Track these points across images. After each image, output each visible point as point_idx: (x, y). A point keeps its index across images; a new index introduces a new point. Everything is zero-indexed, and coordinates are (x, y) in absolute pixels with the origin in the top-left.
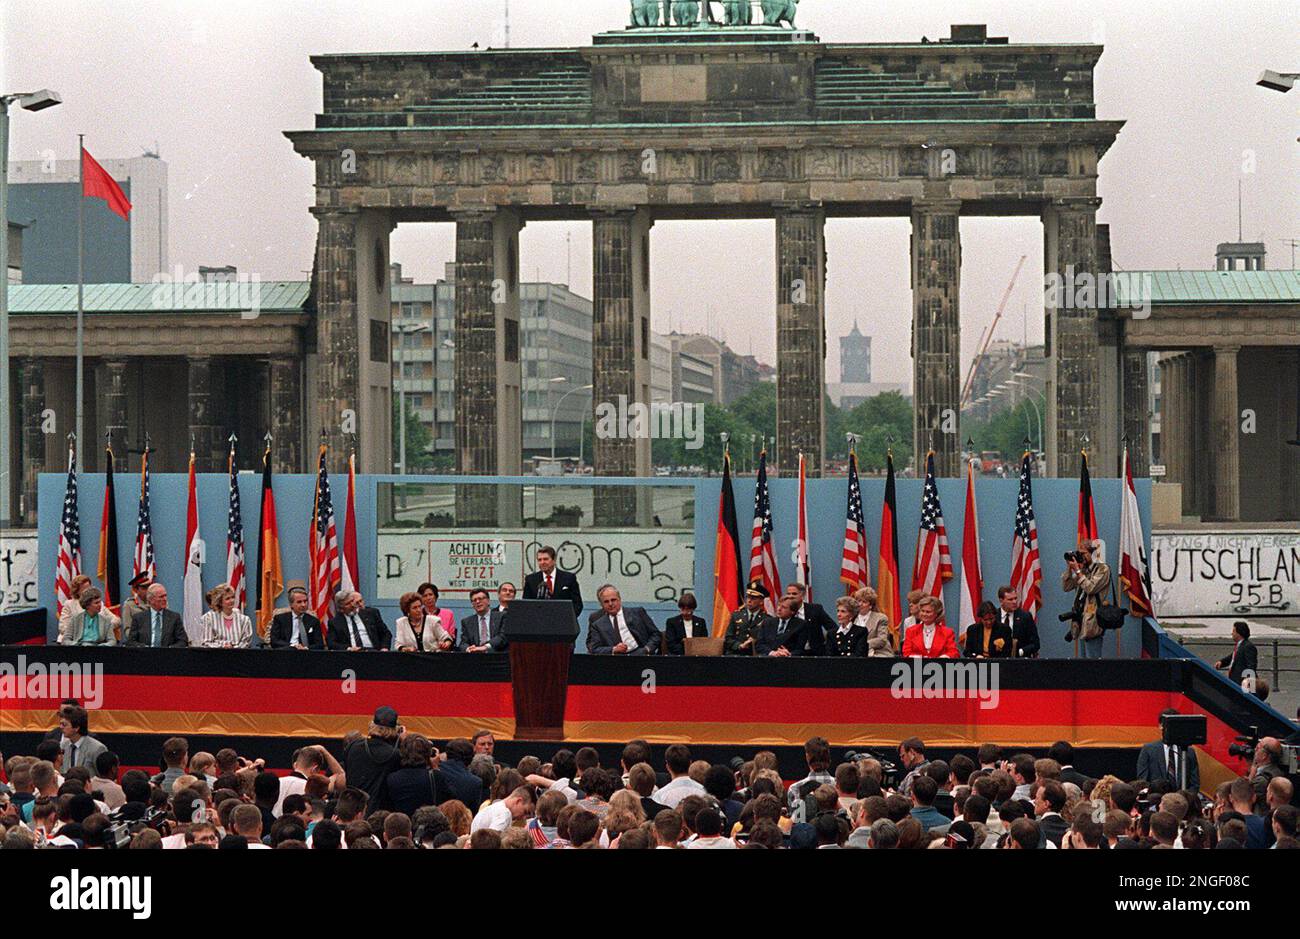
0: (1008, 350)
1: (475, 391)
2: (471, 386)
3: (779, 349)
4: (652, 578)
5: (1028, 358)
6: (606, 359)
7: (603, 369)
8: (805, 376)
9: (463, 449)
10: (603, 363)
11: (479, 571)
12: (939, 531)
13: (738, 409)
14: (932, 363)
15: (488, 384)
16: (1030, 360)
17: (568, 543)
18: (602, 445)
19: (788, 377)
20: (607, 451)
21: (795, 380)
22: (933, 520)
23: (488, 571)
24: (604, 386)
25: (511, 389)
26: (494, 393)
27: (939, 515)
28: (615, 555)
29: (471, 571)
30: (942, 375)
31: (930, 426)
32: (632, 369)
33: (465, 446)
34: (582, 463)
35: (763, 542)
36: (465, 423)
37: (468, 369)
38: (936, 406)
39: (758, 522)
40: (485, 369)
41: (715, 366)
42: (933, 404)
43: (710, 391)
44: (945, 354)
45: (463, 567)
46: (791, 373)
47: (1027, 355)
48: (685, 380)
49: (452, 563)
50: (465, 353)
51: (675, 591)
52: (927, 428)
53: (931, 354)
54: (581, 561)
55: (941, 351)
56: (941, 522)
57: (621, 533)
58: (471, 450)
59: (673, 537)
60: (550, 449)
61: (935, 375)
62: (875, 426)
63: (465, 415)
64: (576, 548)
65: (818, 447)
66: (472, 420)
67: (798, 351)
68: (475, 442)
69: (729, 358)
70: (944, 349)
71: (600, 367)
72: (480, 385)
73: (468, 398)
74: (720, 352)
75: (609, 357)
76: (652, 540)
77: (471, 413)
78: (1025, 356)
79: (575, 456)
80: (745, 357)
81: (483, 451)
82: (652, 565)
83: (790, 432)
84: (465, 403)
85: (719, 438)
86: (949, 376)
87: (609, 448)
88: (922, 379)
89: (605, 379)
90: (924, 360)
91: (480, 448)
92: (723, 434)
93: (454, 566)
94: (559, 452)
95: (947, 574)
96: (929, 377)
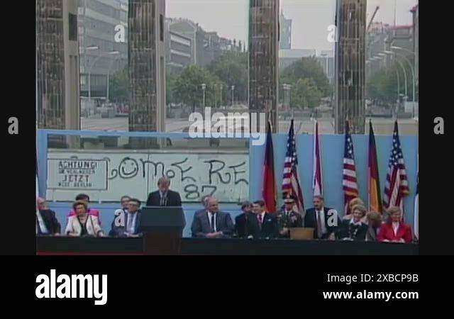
0: (382, 29)
1: (50, 59)
2: (48, 55)
3: (250, 36)
4: (182, 180)
5: (396, 35)
6: (137, 41)
7: (135, 47)
8: (266, 52)
9: (43, 95)
10: (135, 44)
11: (78, 178)
12: (401, 166)
13: (210, 68)
14: (348, 44)
15: (58, 55)
16: (398, 37)
17: (128, 159)
18: (134, 94)
19: (256, 53)
20: (138, 98)
21: (260, 55)
22: (396, 160)
23: (84, 178)
24: (136, 58)
25: (73, 58)
26: (63, 60)
27: (401, 157)
28: (160, 166)
29: (73, 178)
30: (354, 52)
31: (346, 83)
32: (154, 48)
33: (45, 93)
34: (108, 101)
35: (292, 171)
36: (44, 79)
37: (45, 45)
38: (350, 72)
39: (288, 159)
40: (56, 45)
41: (192, 39)
42: (348, 69)
43: (188, 55)
44: (356, 39)
45: (68, 175)
46: (258, 51)
47: (396, 32)
48: (173, 49)
49: (60, 173)
50: (44, 34)
51: (197, 188)
52: (344, 85)
53: (347, 39)
54: (137, 170)
55: (354, 37)
56: (401, 161)
57: (163, 153)
58: (48, 97)
59: (197, 156)
60: (88, 92)
61: (350, 52)
62: (300, 80)
63: (44, 73)
64: (133, 162)
65: (274, 97)
66: (49, 78)
67: (262, 36)
68: (50, 91)
69: (200, 34)
70: (356, 36)
71: (133, 46)
72: (54, 54)
73: (46, 62)
74: (195, 31)
75: (139, 40)
76: (182, 157)
77: (48, 71)
78: (394, 34)
79: (103, 96)
80: (210, 33)
81: (56, 97)
82: (182, 172)
83: (257, 87)
84: (44, 66)
85: (201, 87)
86: (359, 53)
87: (139, 97)
88: (341, 55)
89: (136, 54)
90: (343, 42)
91: (54, 94)
92: (204, 85)
93: (62, 174)
94: (94, 94)
95: (405, 191)
96: (346, 53)
